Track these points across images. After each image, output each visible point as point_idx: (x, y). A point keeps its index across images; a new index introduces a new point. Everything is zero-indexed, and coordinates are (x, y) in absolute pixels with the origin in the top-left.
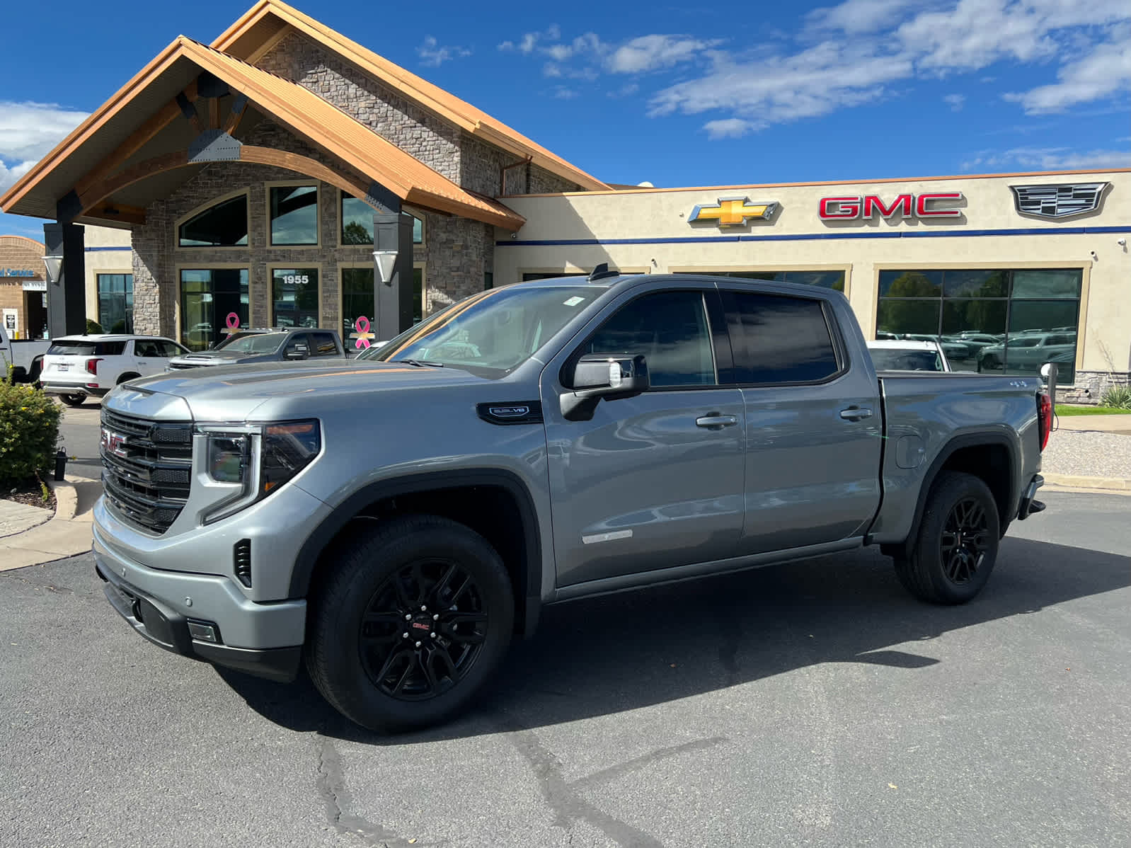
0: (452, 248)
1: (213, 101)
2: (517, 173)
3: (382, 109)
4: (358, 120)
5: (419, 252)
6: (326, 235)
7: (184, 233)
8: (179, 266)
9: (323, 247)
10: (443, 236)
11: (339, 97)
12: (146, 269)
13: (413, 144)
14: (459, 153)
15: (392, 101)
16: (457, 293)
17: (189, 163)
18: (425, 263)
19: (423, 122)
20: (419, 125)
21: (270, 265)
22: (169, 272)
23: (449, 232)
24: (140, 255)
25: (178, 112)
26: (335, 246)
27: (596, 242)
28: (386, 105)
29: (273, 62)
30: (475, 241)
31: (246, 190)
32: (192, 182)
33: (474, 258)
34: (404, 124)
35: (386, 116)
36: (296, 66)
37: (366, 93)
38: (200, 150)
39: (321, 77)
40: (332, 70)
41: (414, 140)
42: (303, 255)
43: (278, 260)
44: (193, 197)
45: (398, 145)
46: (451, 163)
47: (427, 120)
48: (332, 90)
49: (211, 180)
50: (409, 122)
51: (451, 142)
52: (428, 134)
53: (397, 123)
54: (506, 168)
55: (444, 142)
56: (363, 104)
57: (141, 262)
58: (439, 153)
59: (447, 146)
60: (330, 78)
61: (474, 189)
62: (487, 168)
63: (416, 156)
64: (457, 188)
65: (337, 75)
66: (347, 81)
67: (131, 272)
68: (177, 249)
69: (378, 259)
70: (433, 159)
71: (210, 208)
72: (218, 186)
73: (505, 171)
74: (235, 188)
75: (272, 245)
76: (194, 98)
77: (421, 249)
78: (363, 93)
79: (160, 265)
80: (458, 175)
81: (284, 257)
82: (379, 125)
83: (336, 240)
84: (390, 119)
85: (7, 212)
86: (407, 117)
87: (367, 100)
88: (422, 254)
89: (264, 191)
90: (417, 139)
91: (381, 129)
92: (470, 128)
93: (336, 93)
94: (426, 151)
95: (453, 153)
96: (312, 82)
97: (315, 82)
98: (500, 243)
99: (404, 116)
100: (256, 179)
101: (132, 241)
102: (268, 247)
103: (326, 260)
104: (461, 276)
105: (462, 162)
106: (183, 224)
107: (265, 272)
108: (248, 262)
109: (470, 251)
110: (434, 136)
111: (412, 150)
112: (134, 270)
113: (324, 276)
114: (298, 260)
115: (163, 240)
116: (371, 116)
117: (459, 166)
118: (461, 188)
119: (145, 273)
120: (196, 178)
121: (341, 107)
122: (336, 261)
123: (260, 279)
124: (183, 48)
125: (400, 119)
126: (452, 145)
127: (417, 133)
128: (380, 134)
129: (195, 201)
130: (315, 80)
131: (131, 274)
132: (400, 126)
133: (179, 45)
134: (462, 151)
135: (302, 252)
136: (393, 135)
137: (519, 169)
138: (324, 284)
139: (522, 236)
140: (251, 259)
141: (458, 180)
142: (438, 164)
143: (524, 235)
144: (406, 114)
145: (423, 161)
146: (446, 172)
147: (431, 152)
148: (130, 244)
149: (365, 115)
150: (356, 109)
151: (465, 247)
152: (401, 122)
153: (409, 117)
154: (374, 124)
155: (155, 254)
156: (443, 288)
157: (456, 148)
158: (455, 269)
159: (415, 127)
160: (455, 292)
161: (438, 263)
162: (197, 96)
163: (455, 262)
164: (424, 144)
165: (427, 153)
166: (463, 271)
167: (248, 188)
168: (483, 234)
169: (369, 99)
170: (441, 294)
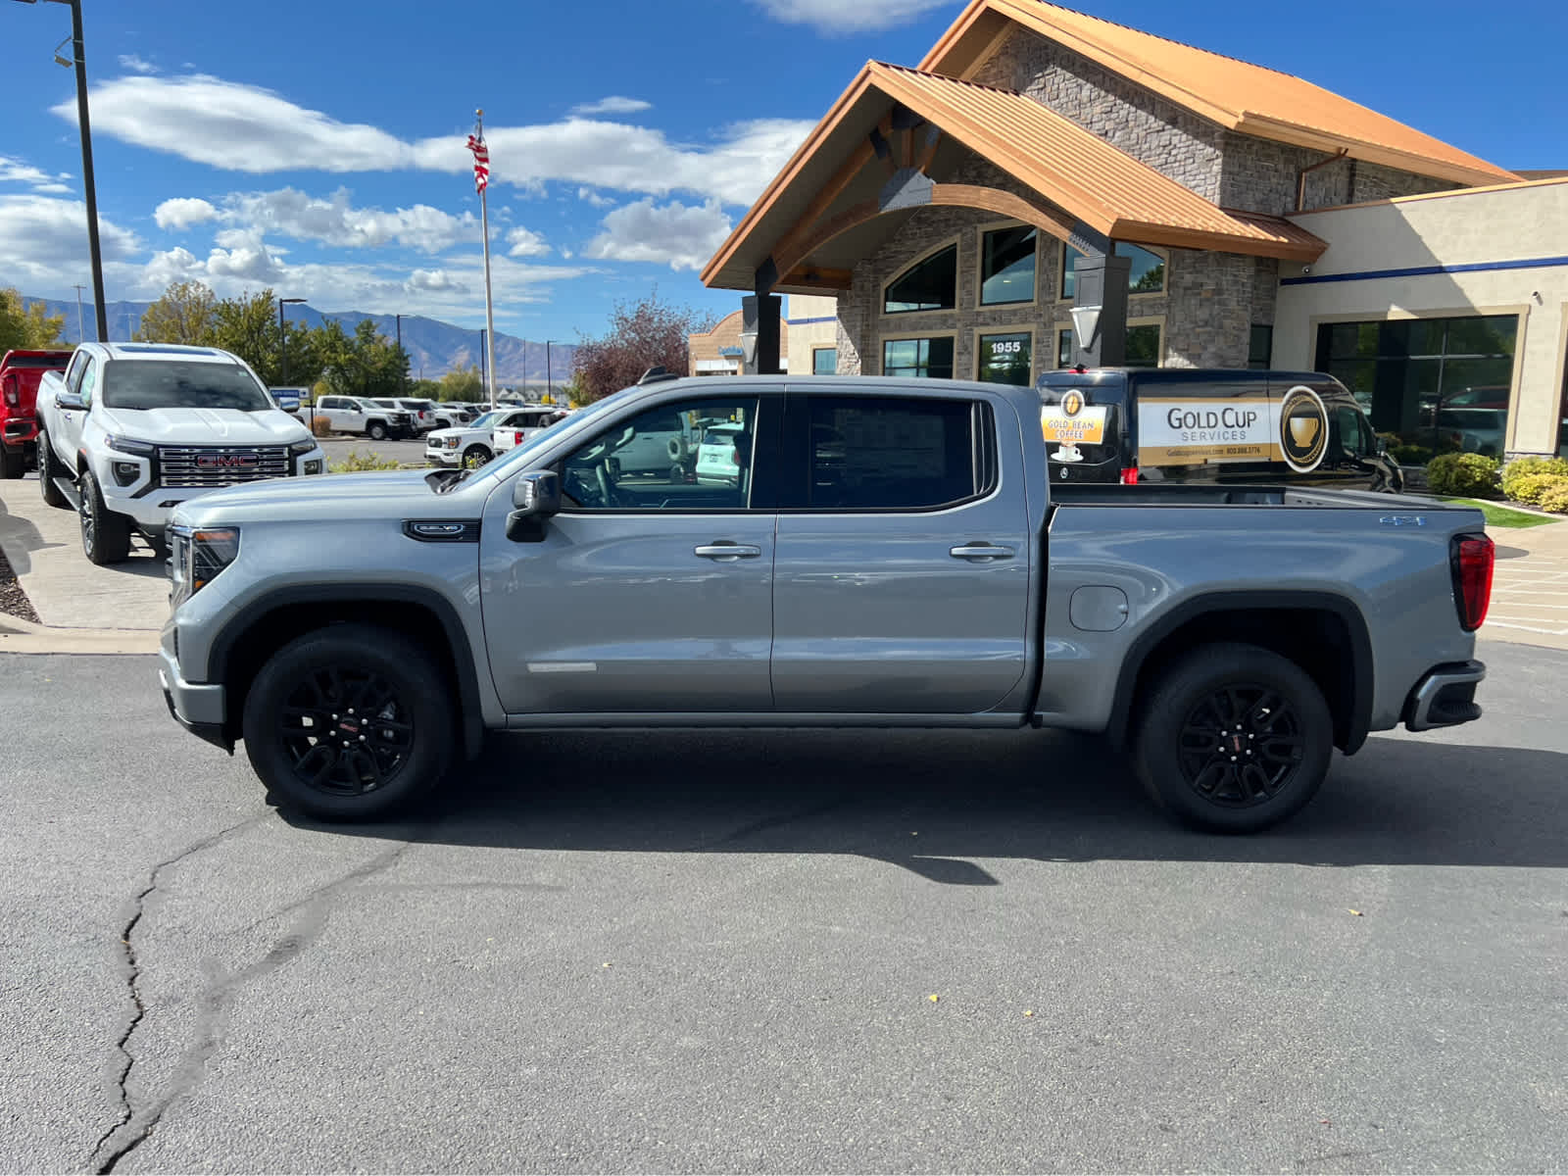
0: (1199, 294)
1: (906, 133)
2: (1330, 175)
3: (1121, 112)
4: (1092, 132)
5: (1158, 301)
6: (1043, 287)
7: (891, 296)
8: (883, 337)
9: (1039, 304)
10: (1188, 278)
11: (1070, 104)
12: (850, 342)
13: (1159, 155)
14: (1220, 160)
15: (1136, 101)
16: (1203, 357)
17: (882, 212)
18: (1164, 317)
19: (1173, 122)
20: (1169, 127)
21: (978, 331)
22: (873, 344)
23: (1197, 272)
24: (844, 326)
25: (871, 153)
26: (1053, 302)
27: (1440, 270)
28: (1128, 105)
29: (994, 71)
30: (1236, 282)
31: (957, 239)
32: (901, 234)
33: (1233, 305)
34: (1150, 128)
35: (1127, 121)
36: (1021, 71)
37: (1103, 93)
38: (893, 195)
39: (1049, 79)
40: (1063, 68)
41: (1161, 148)
42: (1015, 315)
43: (988, 324)
44: (900, 252)
45: (1140, 158)
46: (1208, 175)
47: (1180, 119)
48: (1061, 95)
49: (920, 228)
50: (1155, 125)
51: (1211, 146)
52: (1179, 138)
53: (1141, 129)
54: (1306, 170)
55: (1201, 146)
56: (1098, 109)
57: (845, 333)
58: (1194, 162)
59: (1205, 151)
60: (1060, 79)
61: (1246, 208)
62: (1272, 173)
63: (1161, 170)
64: (1215, 209)
65: (1069, 75)
66: (1080, 81)
67: (834, 346)
68: (882, 316)
69: (1075, 317)
70: (1185, 173)
71: (917, 265)
72: (928, 236)
73: (1304, 174)
74: (945, 237)
75: (981, 304)
76: (888, 132)
77: (1161, 298)
78: (1099, 94)
79: (863, 337)
80: (1217, 191)
81: (995, 319)
82: (1118, 134)
83: (1055, 293)
84: (1131, 124)
85: (709, 286)
86: (1153, 119)
87: (1104, 102)
88: (1162, 305)
89: (976, 236)
90: (1164, 147)
91: (1120, 140)
92: (1231, 123)
93: (1066, 100)
94: (1175, 161)
95: (1213, 159)
96: (1038, 89)
97: (1042, 89)
98: (1285, 282)
99: (1150, 117)
100: (968, 223)
101: (838, 309)
102: (978, 308)
103: (1042, 320)
104: (1209, 333)
105: (1224, 172)
106: (889, 287)
107: (972, 339)
108: (955, 328)
109: (1225, 296)
110: (1188, 140)
111: (1157, 163)
112: (837, 344)
113: (1038, 342)
114: (1010, 323)
115: (867, 307)
116: (1108, 123)
117: (1219, 178)
118: (1221, 209)
119: (849, 347)
120: (904, 229)
121: (1070, 117)
122: (1054, 320)
123: (966, 349)
124: (872, 75)
125: (1144, 122)
126: (1212, 150)
127: (1165, 138)
128: (1118, 147)
129: (902, 256)
130: (1040, 86)
131: (834, 349)
132: (1144, 133)
133: (868, 72)
134: (1224, 156)
135: (1014, 312)
136: (1133, 145)
137: (1334, 167)
138: (1038, 352)
139: (1323, 268)
140: (959, 325)
141: (1217, 197)
142: (1191, 178)
143: (1325, 267)
144: (1153, 114)
145: (1170, 177)
146: (1200, 189)
147: (1183, 163)
148: (834, 313)
149: (1100, 124)
150: (1089, 116)
151: (1219, 291)
152: (1145, 127)
153: (1156, 117)
154: (1110, 134)
155: (858, 324)
156: (1184, 350)
157: (1217, 152)
158: (1201, 324)
159: (1163, 130)
160: (1199, 356)
161: (1179, 316)
162: (891, 131)
163: (1202, 314)
164: (1174, 152)
165: (1177, 164)
166: (1212, 326)
167: (959, 235)
168: (1252, 270)
169: (1107, 102)
170: (1181, 360)
